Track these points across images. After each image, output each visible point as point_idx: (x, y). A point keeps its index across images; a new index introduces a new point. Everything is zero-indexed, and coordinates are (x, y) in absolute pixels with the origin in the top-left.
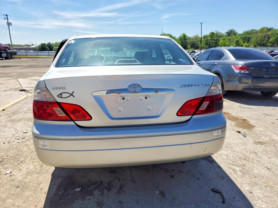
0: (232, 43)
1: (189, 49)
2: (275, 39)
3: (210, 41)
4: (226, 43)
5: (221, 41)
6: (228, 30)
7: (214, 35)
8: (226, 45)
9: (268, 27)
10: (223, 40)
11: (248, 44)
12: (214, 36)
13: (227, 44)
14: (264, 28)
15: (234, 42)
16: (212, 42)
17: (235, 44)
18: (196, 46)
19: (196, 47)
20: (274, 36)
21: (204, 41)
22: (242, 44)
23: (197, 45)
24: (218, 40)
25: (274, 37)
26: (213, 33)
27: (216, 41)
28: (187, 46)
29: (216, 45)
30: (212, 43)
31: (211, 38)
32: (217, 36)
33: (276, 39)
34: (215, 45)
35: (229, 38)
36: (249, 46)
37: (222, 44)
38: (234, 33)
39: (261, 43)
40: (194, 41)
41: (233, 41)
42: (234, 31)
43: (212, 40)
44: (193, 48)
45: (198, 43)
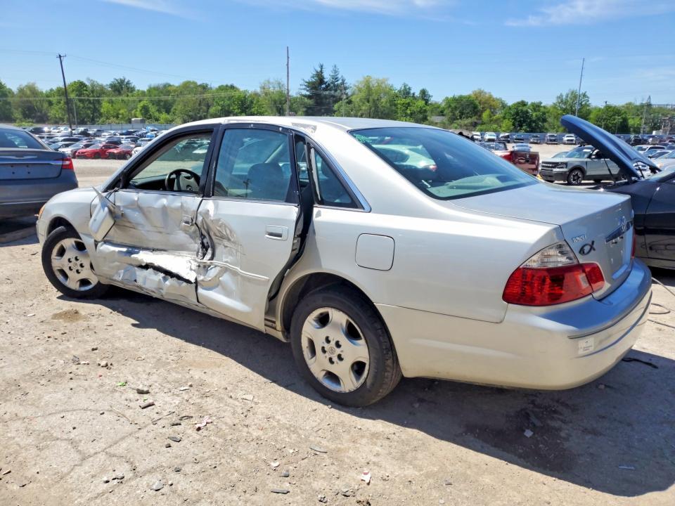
0: (133, 112)
1: (18, 121)
2: (220, 108)
3: (78, 103)
4: (121, 112)
5: (105, 107)
6: (113, 80)
7: (85, 88)
8: (120, 116)
9: (196, 81)
10: (109, 103)
11: (169, 117)
12: (86, 90)
13: (122, 114)
14: (189, 82)
15: (138, 110)
16: (81, 105)
17: (142, 114)
18: (39, 114)
19: (39, 116)
20: (217, 102)
21: (60, 103)
22: (157, 114)
23: (41, 112)
24: (99, 102)
25: (219, 105)
26: (82, 85)
27: (93, 103)
28: (12, 113)
29: (95, 114)
30: (83, 108)
31: (77, 95)
32: (93, 92)
33: (221, 110)
34: (93, 114)
35: (122, 100)
36: (173, 121)
37: (108, 112)
38: (128, 88)
39: (195, 115)
40: (30, 102)
41: (136, 108)
42: (128, 83)
43: (81, 101)
44: (31, 120)
45: (42, 106)
